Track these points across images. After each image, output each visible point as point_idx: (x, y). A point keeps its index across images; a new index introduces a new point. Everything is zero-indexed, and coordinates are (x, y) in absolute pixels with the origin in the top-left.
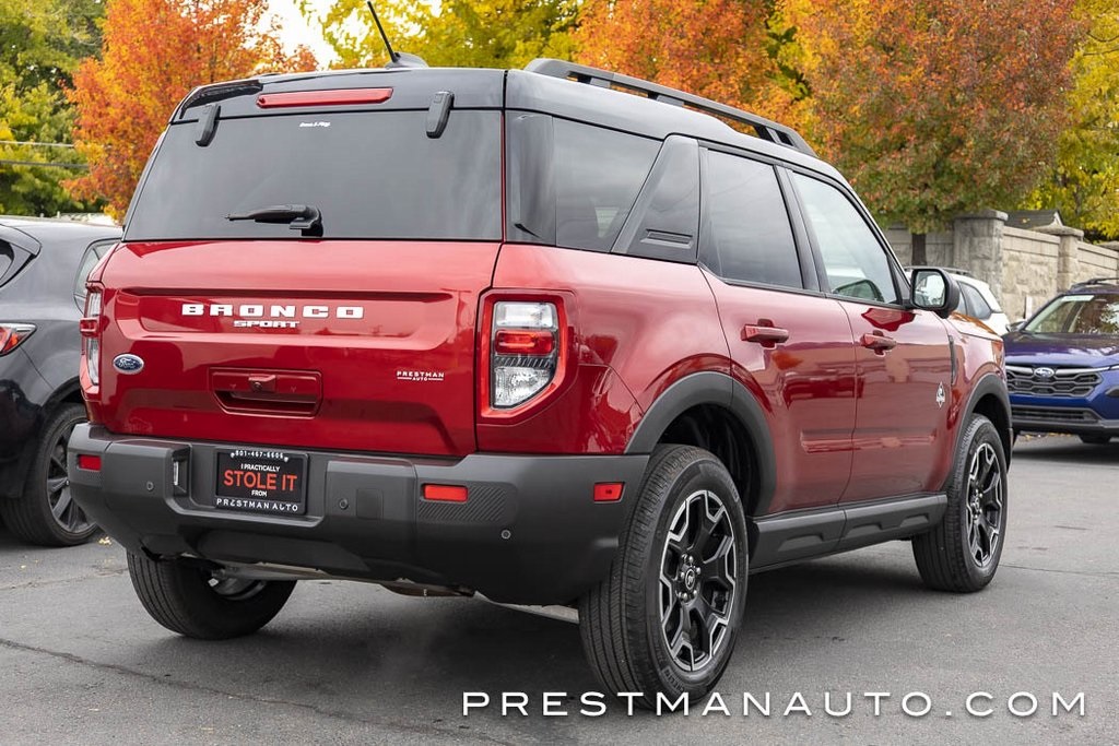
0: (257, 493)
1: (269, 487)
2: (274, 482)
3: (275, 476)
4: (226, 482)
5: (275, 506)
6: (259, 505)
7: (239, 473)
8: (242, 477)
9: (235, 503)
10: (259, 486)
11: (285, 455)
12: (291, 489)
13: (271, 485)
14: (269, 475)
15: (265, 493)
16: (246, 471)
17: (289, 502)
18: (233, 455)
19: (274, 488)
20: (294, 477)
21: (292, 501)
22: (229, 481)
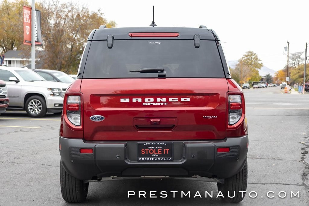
0: (154, 155)
1: (159, 153)
2: (161, 151)
4: (142, 153)
5: (162, 159)
6: (156, 159)
7: (147, 150)
8: (148, 151)
9: (147, 159)
10: (155, 153)
11: (165, 143)
12: (167, 153)
14: (159, 150)
15: (158, 155)
16: (150, 149)
17: (167, 157)
18: (145, 144)
19: (161, 153)
20: (169, 150)
21: (169, 157)
22: (143, 153)
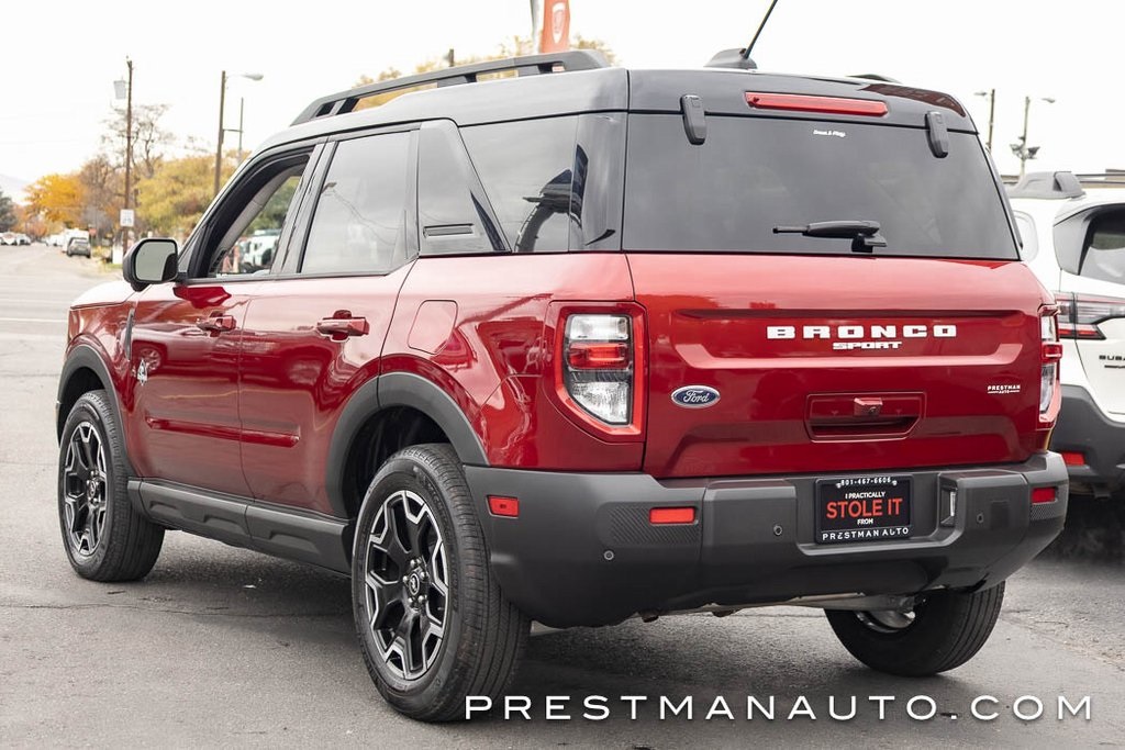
0: (861, 521)
1: (875, 514)
2: (880, 507)
3: (880, 501)
4: (829, 515)
5: (885, 532)
6: (869, 533)
7: (843, 504)
8: (846, 507)
9: (843, 536)
10: (865, 514)
11: (892, 479)
12: (897, 512)
13: (877, 511)
14: (875, 502)
15: (871, 521)
16: (852, 500)
17: (899, 525)
18: (839, 485)
19: (881, 514)
20: (901, 500)
21: (901, 524)
22: (832, 513)
